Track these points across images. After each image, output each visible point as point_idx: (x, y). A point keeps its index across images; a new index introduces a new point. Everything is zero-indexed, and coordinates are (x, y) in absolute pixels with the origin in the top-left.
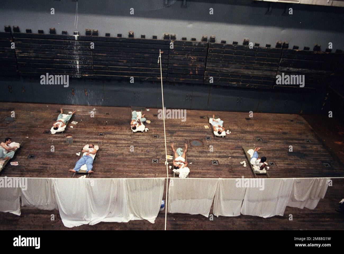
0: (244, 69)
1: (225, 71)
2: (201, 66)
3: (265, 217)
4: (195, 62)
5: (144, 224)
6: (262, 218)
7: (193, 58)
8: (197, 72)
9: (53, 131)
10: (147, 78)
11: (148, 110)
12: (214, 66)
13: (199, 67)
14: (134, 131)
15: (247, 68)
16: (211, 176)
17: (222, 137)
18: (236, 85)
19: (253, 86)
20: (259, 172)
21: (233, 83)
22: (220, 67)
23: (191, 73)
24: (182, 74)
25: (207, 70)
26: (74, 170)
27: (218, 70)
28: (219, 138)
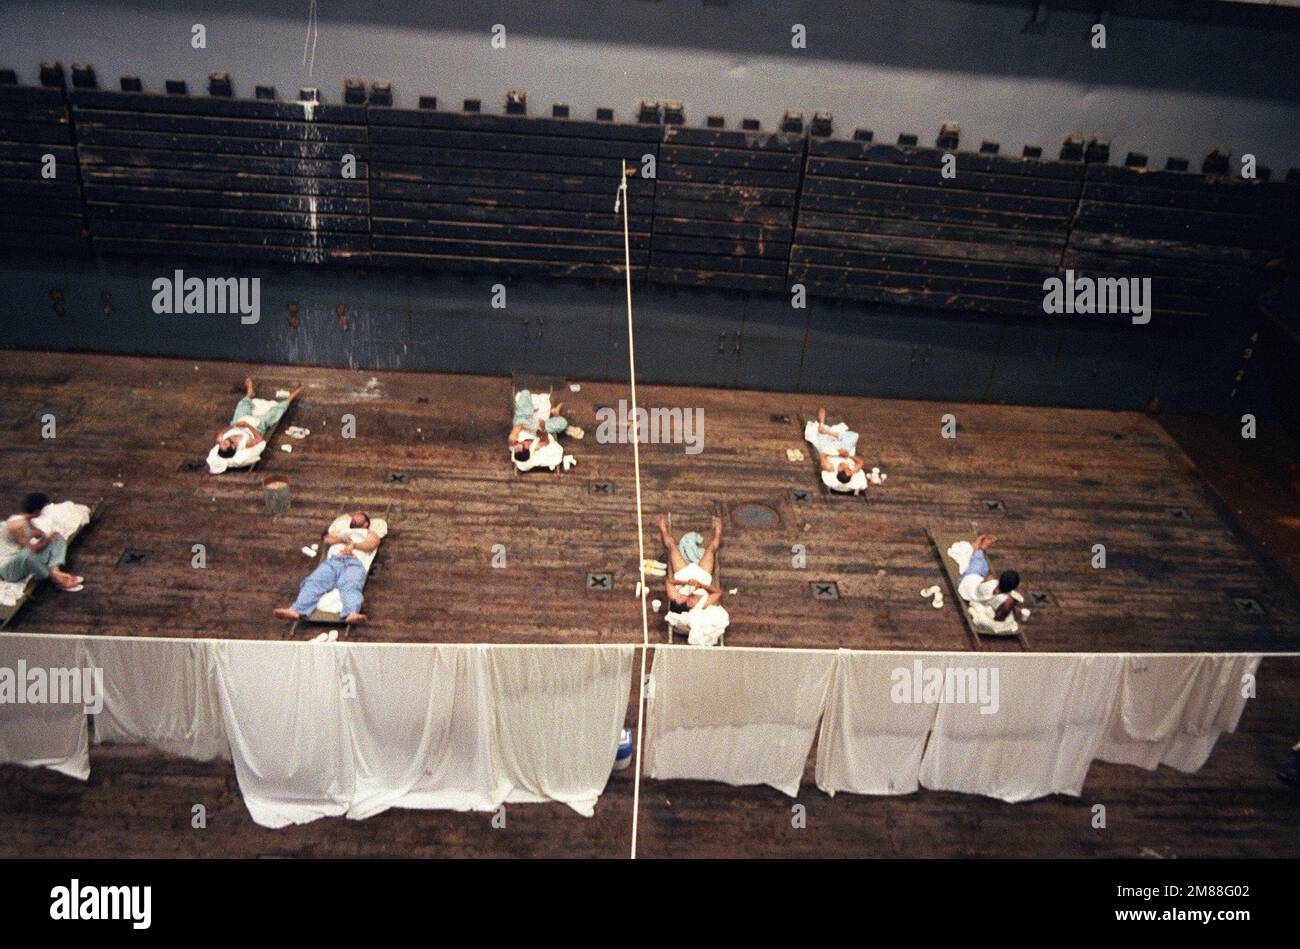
0: (938, 237)
1: (865, 246)
2: (776, 224)
3: (1010, 799)
4: (754, 209)
5: (556, 816)
6: (999, 803)
7: (746, 195)
8: (761, 246)
9: (216, 463)
10: (573, 268)
11: (575, 388)
12: (826, 224)
13: (770, 228)
14: (522, 466)
15: (954, 236)
16: (808, 641)
17: (851, 493)
18: (910, 298)
19: (972, 303)
20: (990, 629)
21: (896, 291)
22: (851, 231)
23: (739, 250)
24: (704, 254)
25: (800, 240)
26: (292, 611)
27: (842, 242)
28: (841, 497)
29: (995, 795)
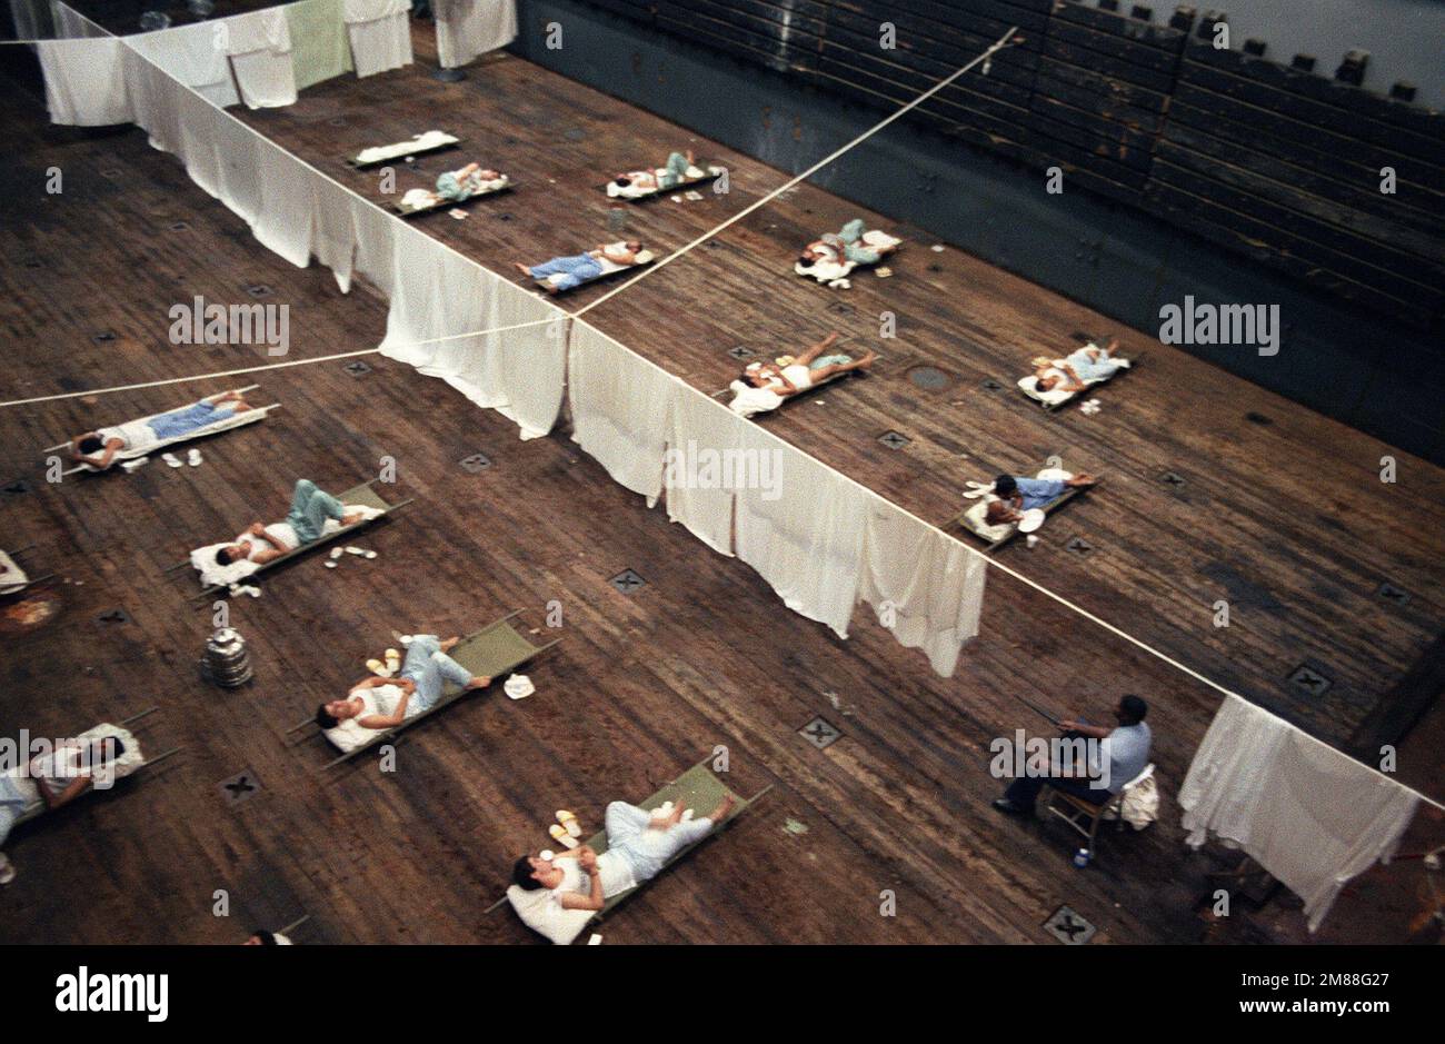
0: (1310, 188)
1: (1228, 179)
2: (1140, 129)
3: (789, 603)
4: (1122, 104)
6: (780, 601)
7: (1117, 89)
8: (1123, 149)
9: (614, 190)
10: (961, 128)
11: (938, 249)
12: (1189, 141)
13: (1134, 131)
14: (800, 270)
15: (1325, 191)
16: (821, 455)
17: (1039, 402)
18: (1267, 255)
19: (1337, 285)
20: (975, 528)
21: (1251, 241)
22: (1214, 156)
23: (1103, 149)
24: (1071, 145)
25: (1162, 152)
26: (527, 270)
27: (1200, 166)
28: (1028, 403)
29: (780, 593)
